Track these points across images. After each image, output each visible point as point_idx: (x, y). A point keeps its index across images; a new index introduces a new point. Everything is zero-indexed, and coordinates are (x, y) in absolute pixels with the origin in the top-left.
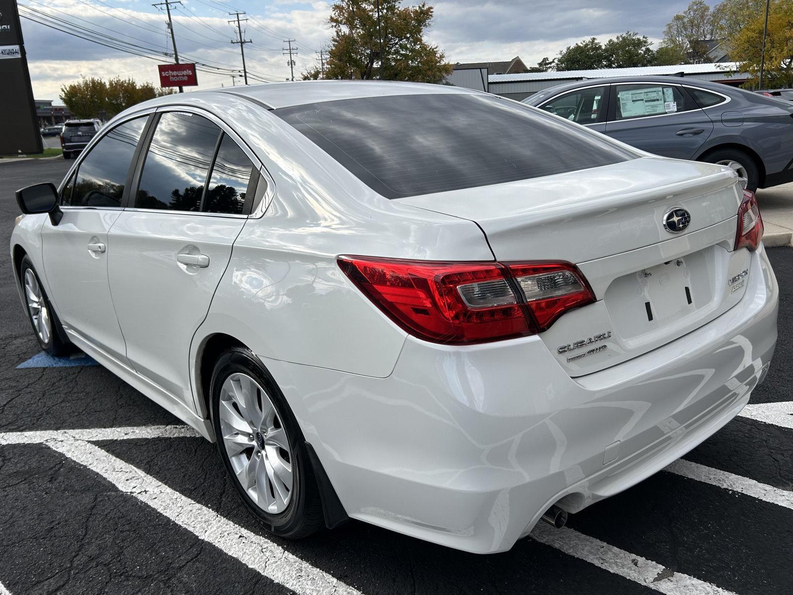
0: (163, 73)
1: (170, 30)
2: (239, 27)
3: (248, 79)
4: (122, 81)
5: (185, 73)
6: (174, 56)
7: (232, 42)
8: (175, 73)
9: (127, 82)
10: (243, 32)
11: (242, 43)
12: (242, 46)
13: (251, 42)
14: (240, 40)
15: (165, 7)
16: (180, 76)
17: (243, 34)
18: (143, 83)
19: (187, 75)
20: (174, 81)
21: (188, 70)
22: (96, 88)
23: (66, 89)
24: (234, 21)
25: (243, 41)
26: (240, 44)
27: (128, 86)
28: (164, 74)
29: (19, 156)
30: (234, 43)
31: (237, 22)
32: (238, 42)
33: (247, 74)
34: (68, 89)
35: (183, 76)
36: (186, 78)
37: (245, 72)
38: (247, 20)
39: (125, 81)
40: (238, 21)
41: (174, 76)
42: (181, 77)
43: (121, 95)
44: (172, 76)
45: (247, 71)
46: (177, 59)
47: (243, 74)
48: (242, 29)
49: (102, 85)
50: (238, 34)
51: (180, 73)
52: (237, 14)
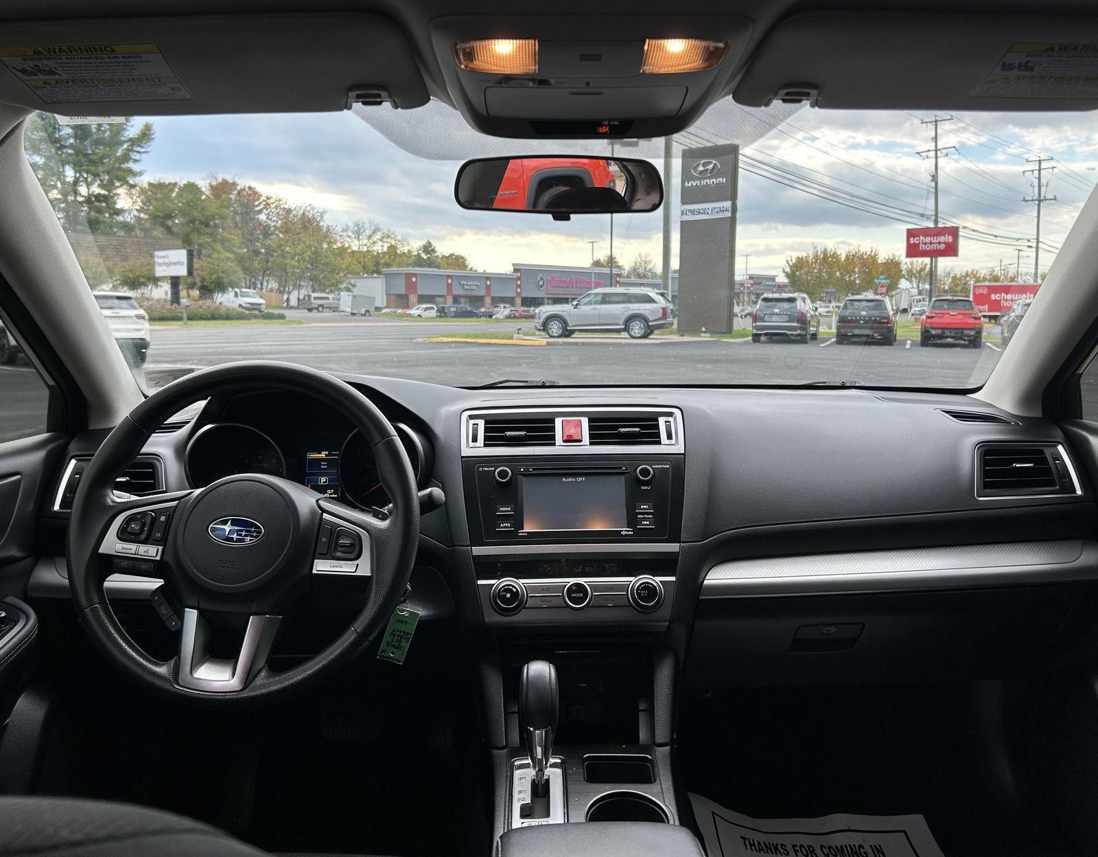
0: (911, 239)
1: (933, 184)
2: (1039, 179)
3: (1040, 250)
4: (861, 252)
5: (942, 239)
6: (933, 218)
7: (1025, 200)
8: (928, 239)
9: (868, 253)
10: (1045, 184)
11: (1040, 201)
12: (1039, 205)
13: (1055, 199)
14: (1037, 196)
15: (933, 154)
16: (935, 243)
17: (1043, 189)
18: (888, 256)
19: (945, 243)
20: (926, 250)
21: (947, 236)
22: (827, 260)
23: (791, 260)
24: (1033, 171)
25: (1042, 198)
26: (1037, 202)
27: (867, 258)
28: (912, 241)
29: (702, 335)
30: (1027, 201)
31: (1037, 171)
32: (1033, 200)
33: (1040, 245)
34: (794, 261)
35: (940, 243)
36: (942, 247)
37: (1038, 242)
38: (1053, 168)
39: (866, 253)
40: (1040, 170)
41: (926, 244)
42: (935, 245)
43: (857, 270)
44: (923, 243)
45: (1041, 239)
46: (936, 222)
47: (1034, 245)
48: (1043, 181)
49: (835, 256)
50: (1036, 189)
51: (935, 240)
52: (1040, 161)
